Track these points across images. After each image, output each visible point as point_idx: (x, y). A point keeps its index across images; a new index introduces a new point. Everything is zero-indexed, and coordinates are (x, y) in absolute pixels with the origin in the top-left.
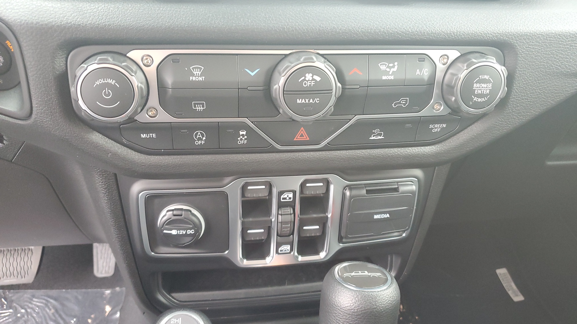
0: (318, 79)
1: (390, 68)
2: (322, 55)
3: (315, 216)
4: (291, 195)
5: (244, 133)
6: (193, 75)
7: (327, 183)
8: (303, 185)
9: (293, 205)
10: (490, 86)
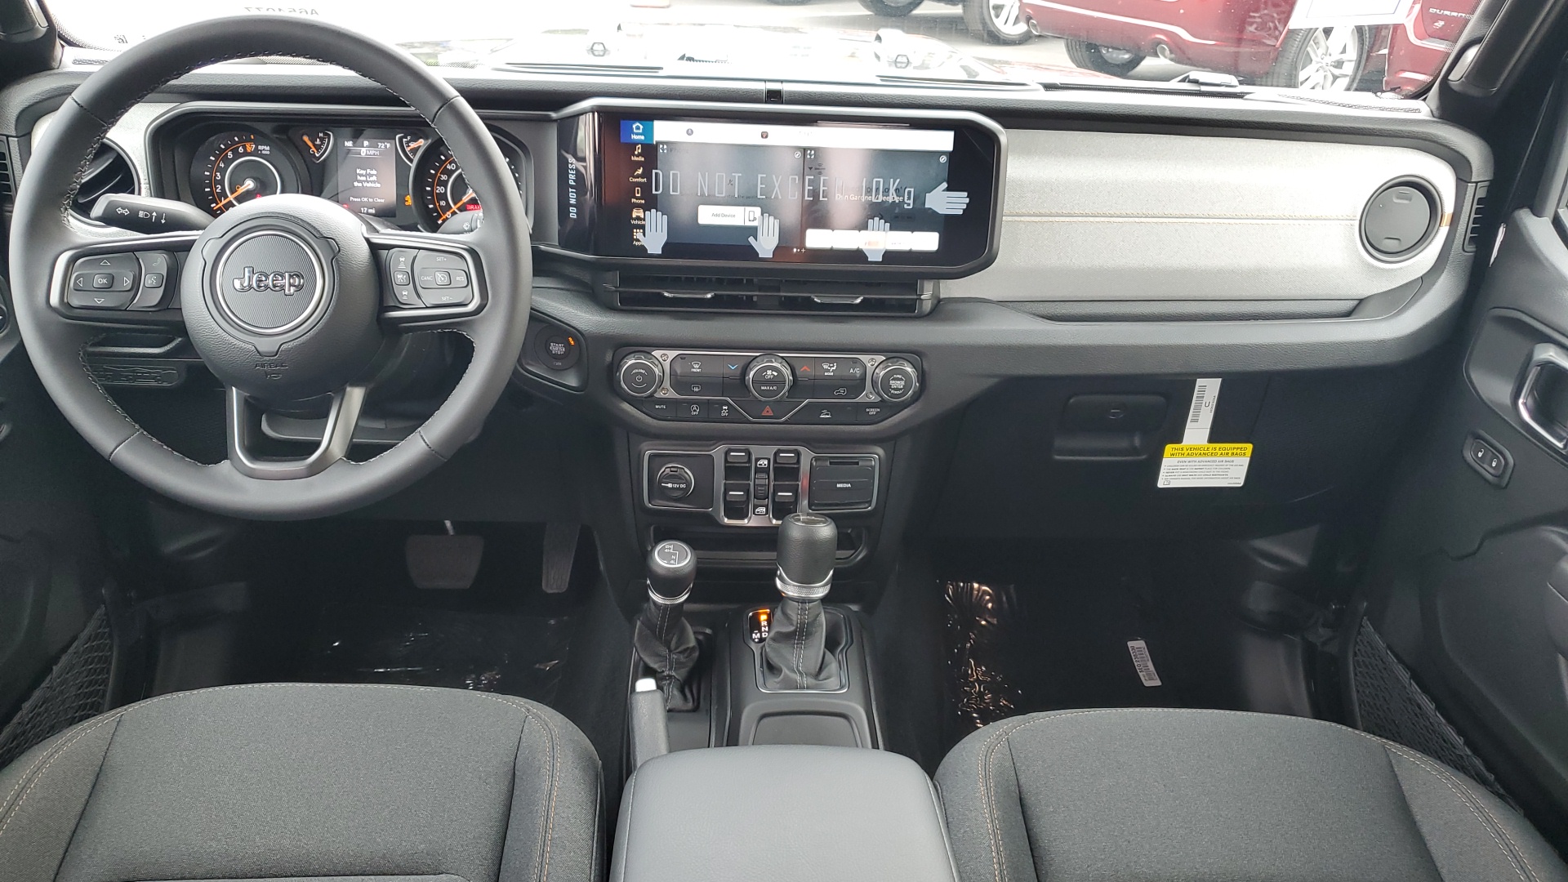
0: (776, 374)
1: (831, 367)
2: (782, 357)
3: (787, 483)
4: (766, 462)
5: (726, 408)
6: (694, 368)
7: (798, 454)
8: (776, 454)
9: (766, 470)
10: (903, 383)
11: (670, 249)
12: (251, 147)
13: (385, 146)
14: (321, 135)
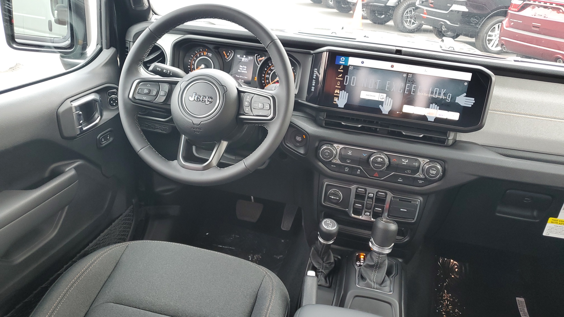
0: (382, 160)
1: (406, 161)
2: (386, 154)
3: (380, 205)
4: (372, 195)
5: (359, 170)
6: (349, 153)
7: (386, 194)
8: (377, 193)
9: (372, 198)
10: (435, 172)
11: (347, 106)
12: (206, 53)
13: (251, 58)
14: (230, 52)
